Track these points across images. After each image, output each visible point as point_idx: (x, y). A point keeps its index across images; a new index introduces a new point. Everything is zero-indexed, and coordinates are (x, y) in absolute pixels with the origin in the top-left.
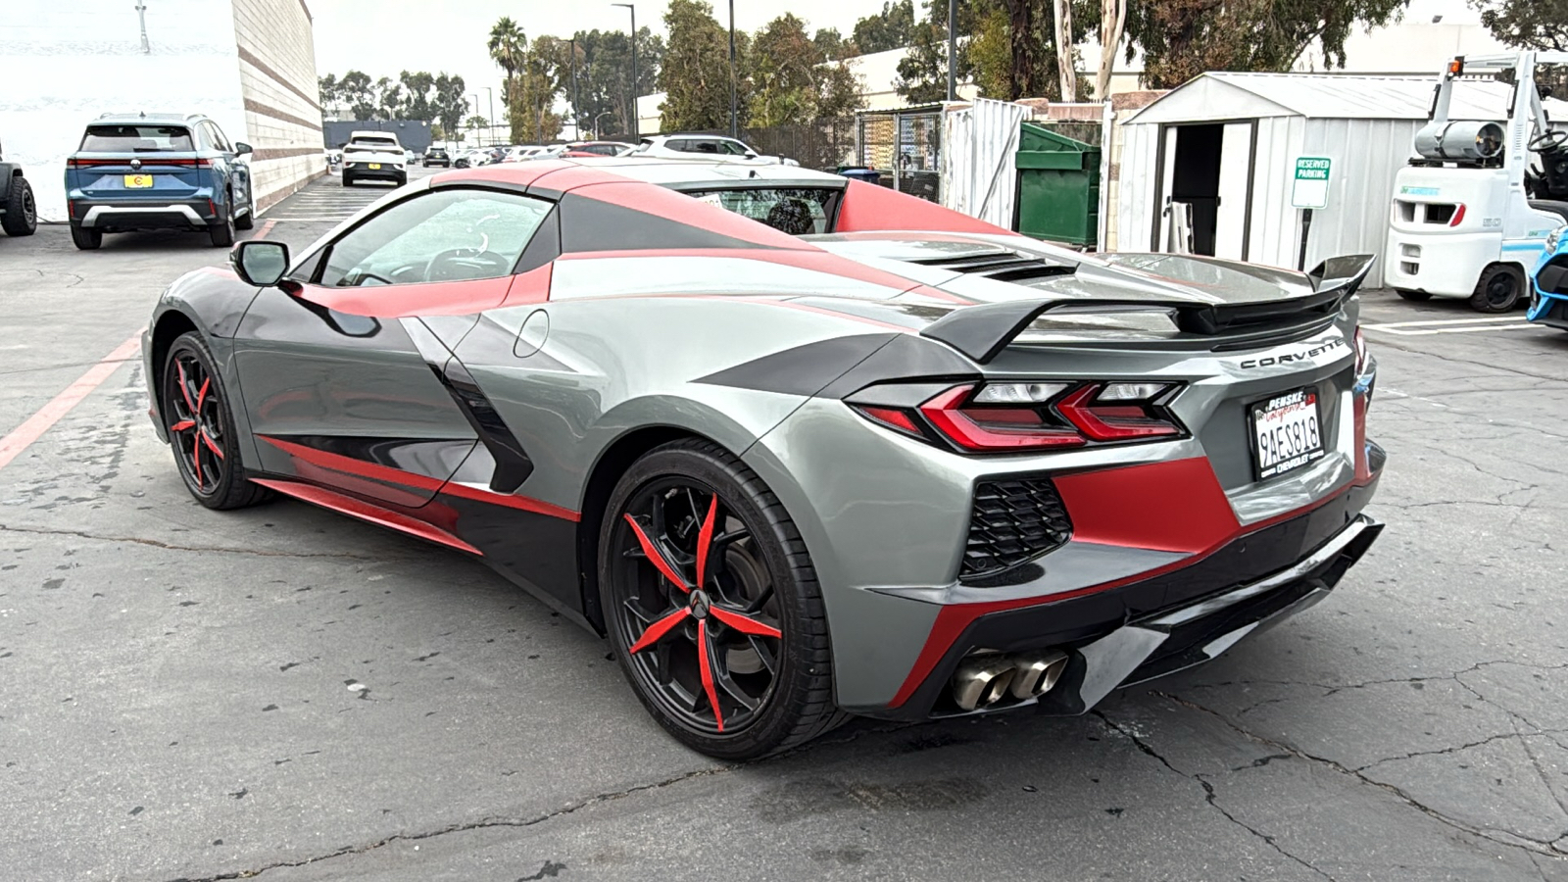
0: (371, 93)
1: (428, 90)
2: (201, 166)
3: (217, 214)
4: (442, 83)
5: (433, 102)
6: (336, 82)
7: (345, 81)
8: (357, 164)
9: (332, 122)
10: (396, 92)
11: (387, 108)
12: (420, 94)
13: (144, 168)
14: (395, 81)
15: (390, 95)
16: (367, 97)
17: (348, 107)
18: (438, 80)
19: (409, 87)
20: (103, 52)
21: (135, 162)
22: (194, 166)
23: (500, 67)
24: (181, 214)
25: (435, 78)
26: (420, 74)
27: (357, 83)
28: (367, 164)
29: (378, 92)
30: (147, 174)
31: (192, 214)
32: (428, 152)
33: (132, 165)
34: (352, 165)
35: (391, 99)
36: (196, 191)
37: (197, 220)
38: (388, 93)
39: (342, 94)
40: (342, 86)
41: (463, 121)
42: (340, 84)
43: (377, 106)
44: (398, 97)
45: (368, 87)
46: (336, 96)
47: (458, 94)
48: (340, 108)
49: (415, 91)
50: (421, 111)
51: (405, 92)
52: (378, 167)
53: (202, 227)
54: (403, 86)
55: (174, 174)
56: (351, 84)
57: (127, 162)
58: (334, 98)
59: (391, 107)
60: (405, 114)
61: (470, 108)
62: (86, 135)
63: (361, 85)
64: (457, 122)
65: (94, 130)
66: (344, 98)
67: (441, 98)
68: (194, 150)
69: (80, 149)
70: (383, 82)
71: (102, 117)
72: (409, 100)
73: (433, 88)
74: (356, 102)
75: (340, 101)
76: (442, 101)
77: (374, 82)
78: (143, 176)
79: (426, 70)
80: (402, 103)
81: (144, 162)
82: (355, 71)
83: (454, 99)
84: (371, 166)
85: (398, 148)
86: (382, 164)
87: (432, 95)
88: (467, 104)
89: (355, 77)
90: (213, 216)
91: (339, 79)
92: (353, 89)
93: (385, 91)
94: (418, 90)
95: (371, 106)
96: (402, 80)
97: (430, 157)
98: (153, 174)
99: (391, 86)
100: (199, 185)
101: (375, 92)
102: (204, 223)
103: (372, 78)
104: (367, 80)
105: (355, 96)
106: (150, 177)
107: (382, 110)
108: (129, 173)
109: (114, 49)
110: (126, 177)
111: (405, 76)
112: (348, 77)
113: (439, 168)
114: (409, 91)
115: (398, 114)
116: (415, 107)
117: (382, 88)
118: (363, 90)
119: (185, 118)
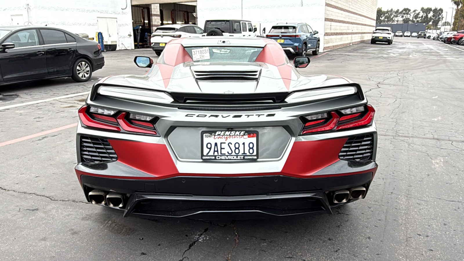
0: (410, 15)
1: (430, 13)
2: (296, 37)
3: (298, 50)
4: (435, 11)
5: (431, 17)
6: (399, 12)
7: (402, 11)
8: (376, 37)
9: (394, 24)
10: (418, 14)
11: (414, 19)
12: (426, 15)
13: (282, 37)
14: (419, 10)
15: (416, 15)
16: (409, 16)
17: (402, 19)
18: (434, 10)
19: (423, 12)
20: (291, 6)
21: (280, 36)
22: (294, 37)
23: (454, 5)
24: (289, 50)
25: (433, 9)
26: (428, 8)
27: (406, 12)
28: (379, 37)
29: (412, 15)
30: (283, 39)
31: (292, 50)
32: (420, 33)
33: (280, 37)
34: (374, 37)
35: (416, 17)
36: (294, 44)
37: (293, 52)
38: (416, 14)
39: (400, 15)
40: (401, 13)
41: (440, 23)
42: (400, 12)
43: (411, 19)
44: (419, 16)
45: (409, 13)
46: (398, 16)
47: (440, 14)
48: (399, 20)
49: (425, 14)
50: (426, 20)
51: (421, 14)
52: (382, 38)
53: (294, 54)
54: (421, 12)
55: (289, 39)
56: (404, 12)
57: (278, 36)
58: (398, 17)
59: (416, 19)
60: (420, 21)
61: (443, 19)
62: (271, 29)
63: (407, 12)
64: (438, 23)
65: (274, 27)
66: (401, 16)
67: (433, 16)
68: (296, 33)
69: (269, 33)
70: (415, 11)
71: (277, 24)
72: (422, 16)
73: (432, 12)
74: (404, 18)
75: (399, 17)
76: (434, 17)
77: (412, 11)
78: (282, 40)
79: (430, 7)
80: (420, 17)
81: (283, 36)
82: (406, 8)
83: (438, 16)
84: (380, 38)
85: (390, 32)
86: (383, 37)
87: (431, 15)
88: (442, 18)
89: (405, 10)
90: (297, 51)
91: (400, 11)
92: (404, 14)
93: (415, 14)
94: (426, 13)
95: (409, 19)
96: (421, 10)
97: (420, 35)
98: (284, 39)
99: (417, 12)
100: (295, 43)
101: (411, 14)
102: (295, 53)
103: (411, 10)
104: (410, 10)
105: (404, 16)
106: (283, 40)
107: (413, 20)
108: (279, 39)
109: (294, 6)
110: (278, 40)
111: (422, 9)
112: (403, 10)
113: (423, 39)
114: (423, 14)
115: (418, 21)
116: (424, 19)
117: (414, 13)
118: (407, 14)
119: (296, 24)
